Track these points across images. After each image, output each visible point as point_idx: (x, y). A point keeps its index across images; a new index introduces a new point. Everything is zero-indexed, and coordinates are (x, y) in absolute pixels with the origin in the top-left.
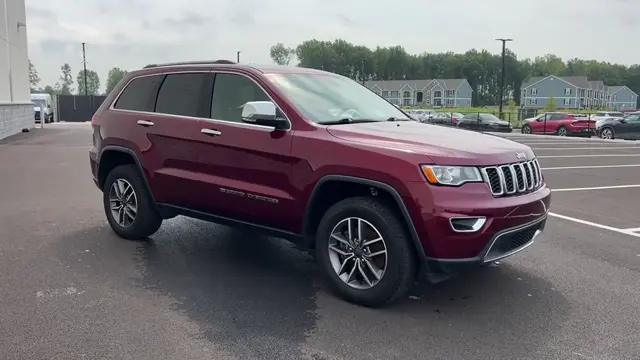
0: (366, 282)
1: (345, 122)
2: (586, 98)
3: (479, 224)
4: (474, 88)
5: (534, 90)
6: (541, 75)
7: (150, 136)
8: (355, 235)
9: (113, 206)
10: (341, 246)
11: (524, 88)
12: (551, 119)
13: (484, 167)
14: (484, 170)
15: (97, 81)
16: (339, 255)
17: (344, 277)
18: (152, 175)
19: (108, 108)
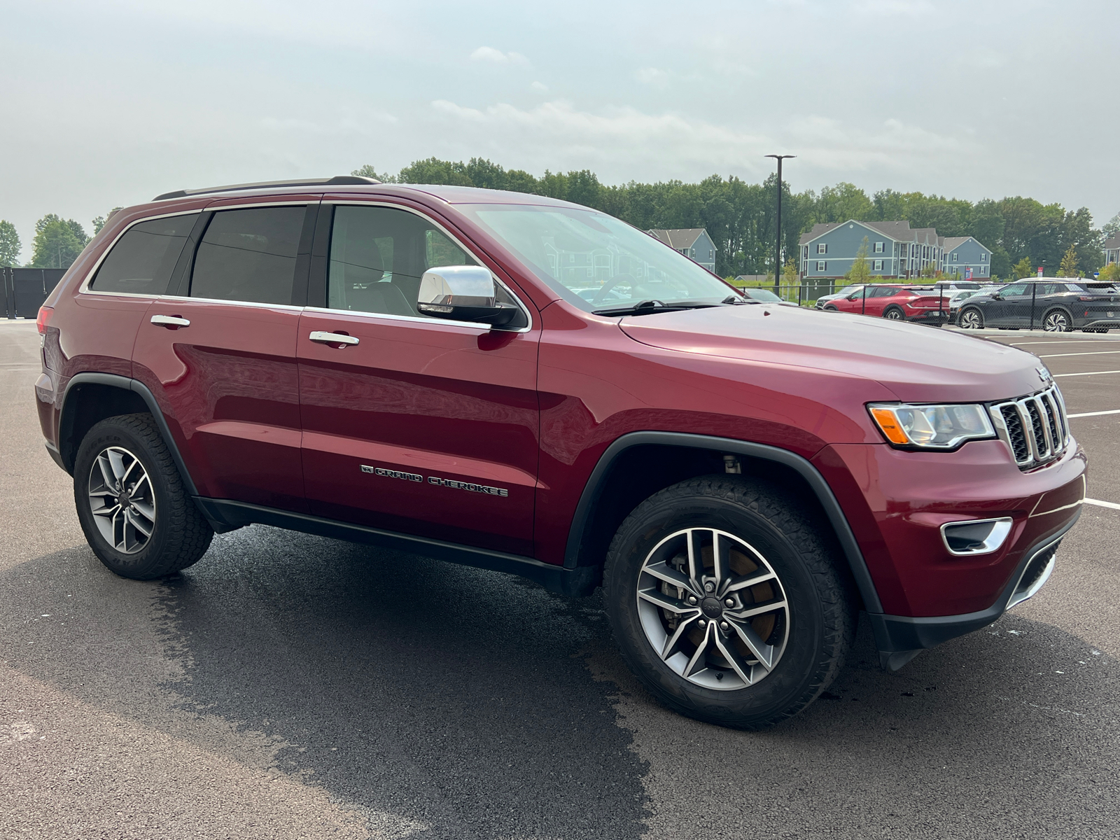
0: (732, 673)
1: (646, 309)
2: (909, 258)
3: (998, 534)
4: (719, 244)
5: (822, 245)
6: (831, 219)
7: (181, 351)
8: (705, 568)
9: (97, 506)
10: (666, 591)
11: (804, 243)
12: (872, 295)
13: (995, 403)
14: (996, 410)
15: (15, 241)
16: (660, 612)
17: (677, 664)
18: (188, 436)
19: (76, 291)
